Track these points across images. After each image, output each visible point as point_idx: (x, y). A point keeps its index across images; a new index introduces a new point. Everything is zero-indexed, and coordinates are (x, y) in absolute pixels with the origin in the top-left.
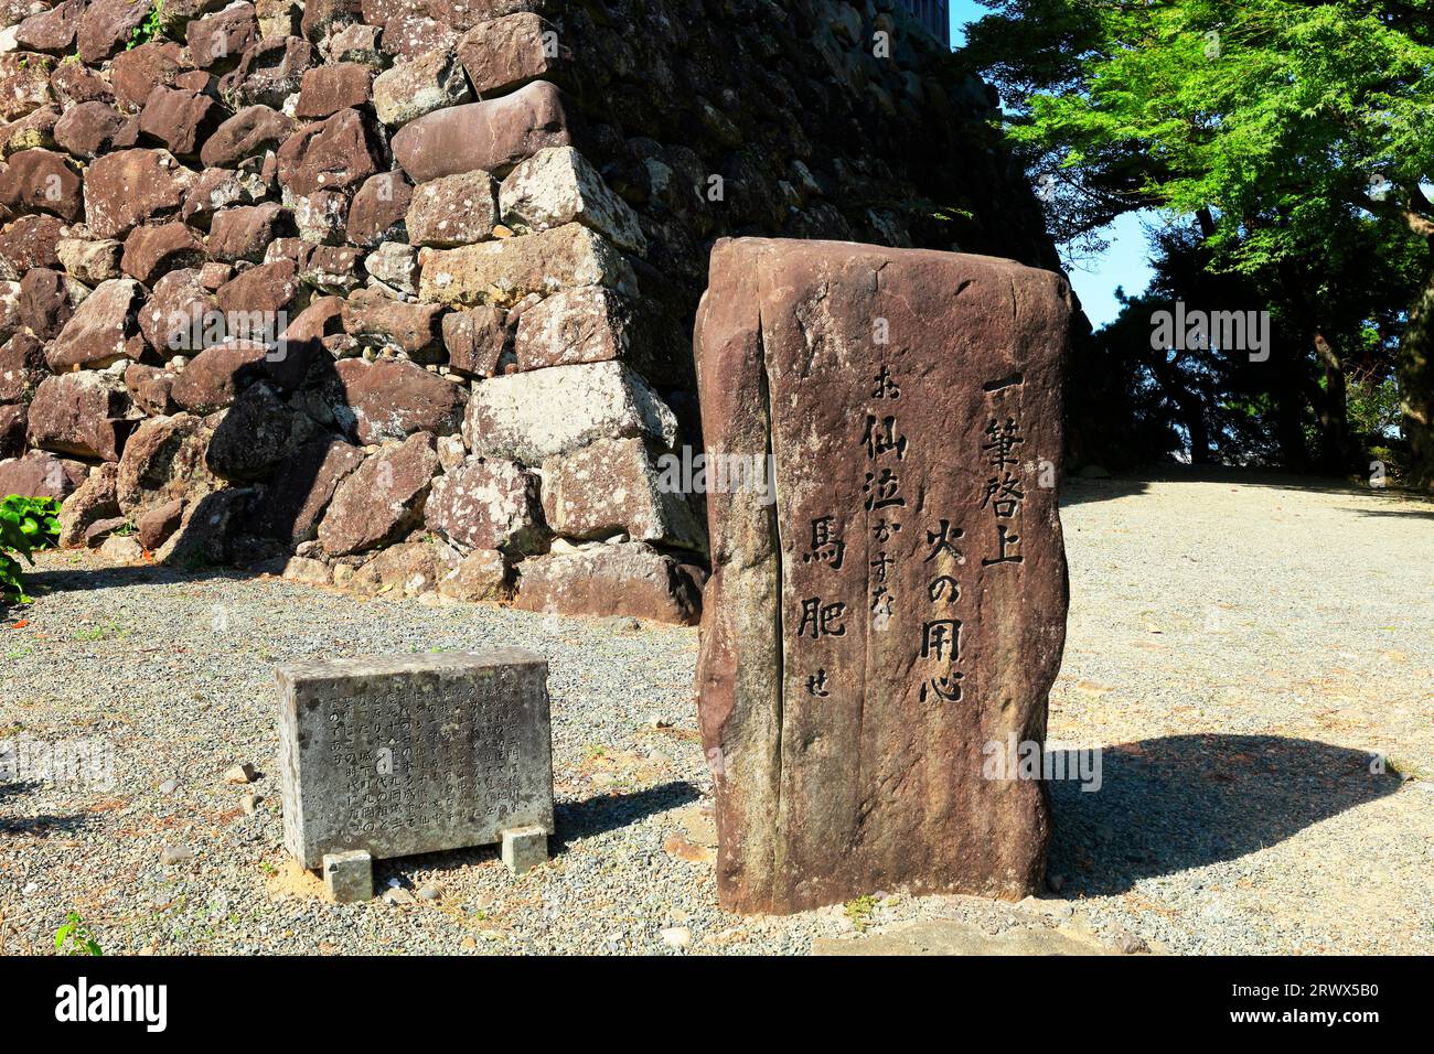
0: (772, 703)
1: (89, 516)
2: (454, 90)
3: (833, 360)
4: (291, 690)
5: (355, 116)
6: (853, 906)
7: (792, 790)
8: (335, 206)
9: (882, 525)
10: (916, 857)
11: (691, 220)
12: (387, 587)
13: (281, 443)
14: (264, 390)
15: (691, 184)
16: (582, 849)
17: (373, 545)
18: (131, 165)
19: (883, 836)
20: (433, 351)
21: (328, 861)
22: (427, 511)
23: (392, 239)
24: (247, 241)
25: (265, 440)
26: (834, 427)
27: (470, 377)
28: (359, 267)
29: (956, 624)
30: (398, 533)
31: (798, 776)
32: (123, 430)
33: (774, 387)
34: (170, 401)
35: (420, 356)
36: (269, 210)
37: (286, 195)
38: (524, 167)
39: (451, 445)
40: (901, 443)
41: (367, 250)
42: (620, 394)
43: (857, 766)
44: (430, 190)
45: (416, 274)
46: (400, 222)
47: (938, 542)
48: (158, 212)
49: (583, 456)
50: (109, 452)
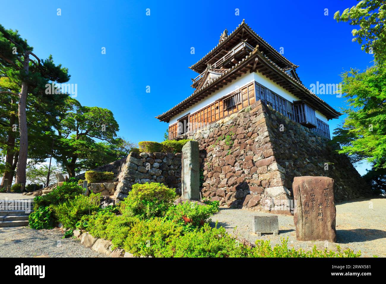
0: (302, 220)
1: (223, 203)
2: (262, 157)
3: (307, 188)
4: (254, 217)
5: (251, 161)
6: (312, 241)
7: (304, 229)
8: (249, 170)
9: (313, 203)
10: (319, 237)
11: (291, 168)
12: (255, 211)
13: (243, 195)
14: (241, 190)
15: (291, 164)
16: (281, 235)
17: (254, 206)
18: (227, 167)
19: (315, 234)
20: (260, 185)
21: (257, 233)
22: (260, 202)
23: (256, 173)
24: (239, 174)
25: (241, 195)
26: (307, 194)
27: (265, 188)
28: (252, 176)
29: (322, 213)
30: (256, 205)
31: (305, 227)
32: (226, 194)
33: (301, 191)
34: (231, 191)
35: (259, 186)
36: (242, 171)
37: (243, 169)
38: (271, 165)
39: (263, 195)
40: (315, 195)
41: (253, 175)
42: (283, 189)
43: (312, 227)
44: (260, 168)
45: (258, 177)
46: (256, 172)
47: (319, 205)
48: (230, 172)
49: (279, 196)
50: (225, 196)
